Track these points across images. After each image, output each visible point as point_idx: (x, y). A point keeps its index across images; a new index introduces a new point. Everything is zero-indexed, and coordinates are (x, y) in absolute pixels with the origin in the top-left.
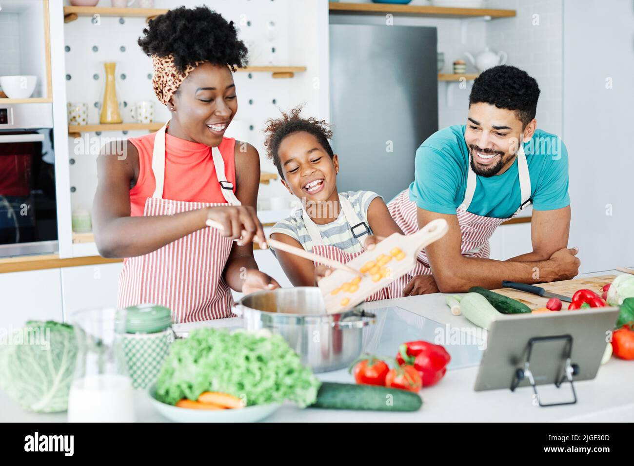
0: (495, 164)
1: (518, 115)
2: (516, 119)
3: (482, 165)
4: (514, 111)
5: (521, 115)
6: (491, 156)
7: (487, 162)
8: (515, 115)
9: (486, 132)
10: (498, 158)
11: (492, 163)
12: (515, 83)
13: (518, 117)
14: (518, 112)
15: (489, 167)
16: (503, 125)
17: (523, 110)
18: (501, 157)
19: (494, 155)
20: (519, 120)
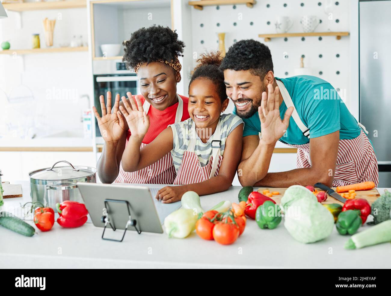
0: (250, 109)
1: (253, 72)
2: (252, 75)
3: (241, 111)
4: (249, 70)
5: (256, 71)
6: (245, 103)
7: (244, 108)
8: (250, 72)
9: (235, 88)
10: (250, 103)
11: (248, 108)
12: (246, 50)
13: (254, 74)
14: (253, 70)
15: (246, 112)
16: (243, 81)
17: (255, 68)
18: (252, 102)
19: (247, 103)
20: (255, 75)
